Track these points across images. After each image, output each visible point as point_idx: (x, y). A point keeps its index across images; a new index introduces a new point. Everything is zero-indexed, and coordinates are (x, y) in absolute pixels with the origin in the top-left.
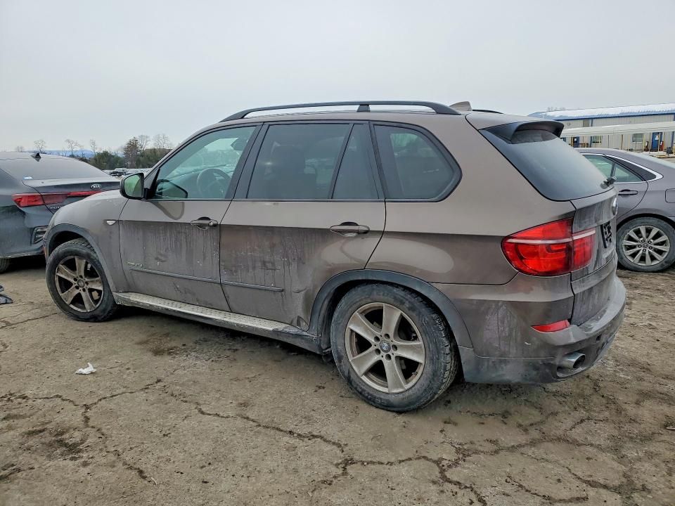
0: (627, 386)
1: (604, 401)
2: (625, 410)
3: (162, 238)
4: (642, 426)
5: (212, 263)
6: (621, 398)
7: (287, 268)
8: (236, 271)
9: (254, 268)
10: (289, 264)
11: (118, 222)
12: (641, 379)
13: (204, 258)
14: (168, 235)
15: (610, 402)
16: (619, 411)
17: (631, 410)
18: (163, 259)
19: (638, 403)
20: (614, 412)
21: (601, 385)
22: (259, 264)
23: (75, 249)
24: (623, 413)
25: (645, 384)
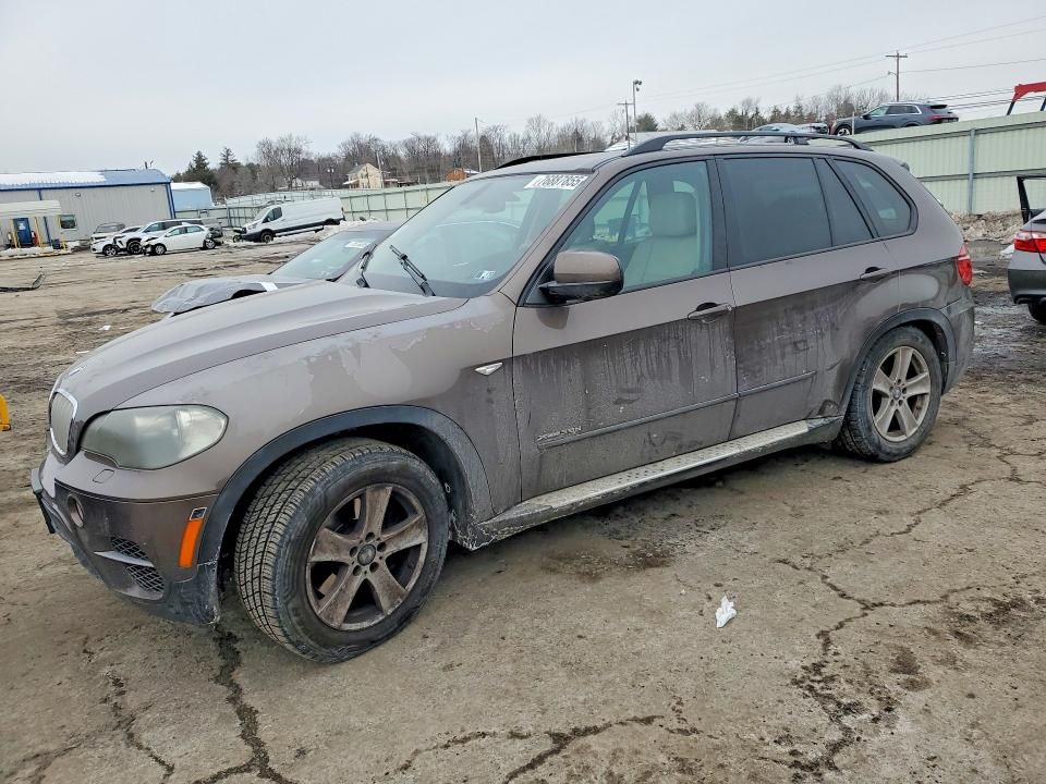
3: (628, 360)
5: (726, 372)
7: (820, 341)
8: (760, 371)
9: (783, 356)
10: (822, 335)
11: (508, 363)
13: (713, 367)
14: (642, 352)
18: (632, 396)
22: (789, 349)
23: (372, 466)
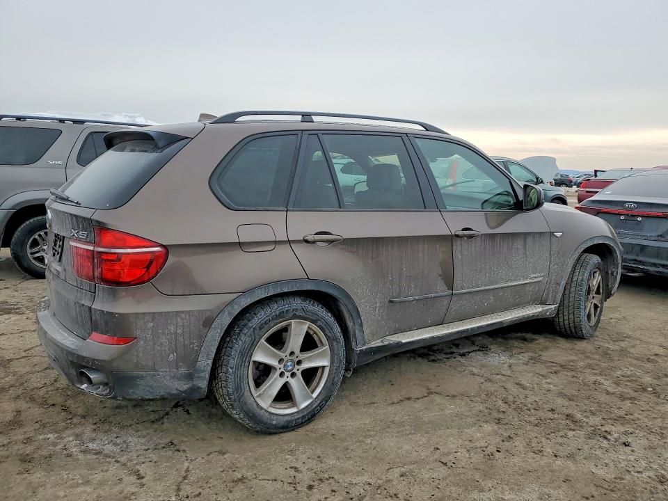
0: (37, 426)
1: (51, 402)
2: (27, 402)
4: (8, 397)
6: (36, 411)
12: (28, 441)
15: (44, 403)
16: (32, 399)
17: (22, 405)
19: (19, 412)
20: (36, 397)
21: (63, 414)
24: (28, 399)
25: (21, 437)
